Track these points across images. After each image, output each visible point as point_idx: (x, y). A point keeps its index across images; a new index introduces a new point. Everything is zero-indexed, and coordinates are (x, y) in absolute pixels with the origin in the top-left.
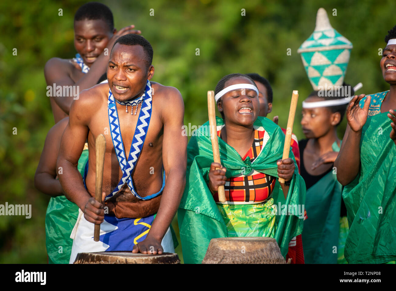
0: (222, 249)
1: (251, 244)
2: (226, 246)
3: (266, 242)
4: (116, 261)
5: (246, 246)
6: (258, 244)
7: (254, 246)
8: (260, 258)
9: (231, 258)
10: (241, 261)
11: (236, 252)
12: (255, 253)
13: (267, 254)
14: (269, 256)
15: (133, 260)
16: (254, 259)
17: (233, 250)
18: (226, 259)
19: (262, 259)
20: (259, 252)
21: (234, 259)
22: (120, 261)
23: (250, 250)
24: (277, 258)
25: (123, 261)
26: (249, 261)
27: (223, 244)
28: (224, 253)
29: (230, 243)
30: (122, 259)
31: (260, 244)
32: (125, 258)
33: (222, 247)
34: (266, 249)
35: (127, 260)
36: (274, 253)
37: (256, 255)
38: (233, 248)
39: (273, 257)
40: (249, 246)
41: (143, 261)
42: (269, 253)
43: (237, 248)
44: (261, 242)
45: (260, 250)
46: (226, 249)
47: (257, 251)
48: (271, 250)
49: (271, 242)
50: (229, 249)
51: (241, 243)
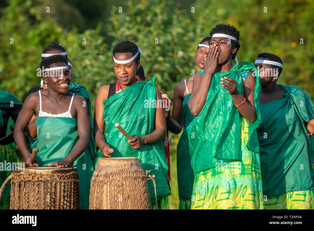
0: (101, 165)
1: (118, 162)
2: (104, 163)
3: (128, 160)
4: (29, 172)
5: (115, 163)
6: (123, 162)
7: (119, 163)
8: (123, 170)
9: (105, 170)
10: (111, 172)
11: (109, 166)
12: (120, 167)
13: (128, 168)
14: (130, 169)
15: (39, 171)
16: (119, 171)
17: (107, 165)
18: (103, 171)
19: (124, 171)
20: (123, 166)
21: (107, 171)
22: (32, 172)
23: (117, 165)
24: (135, 170)
25: (33, 172)
26: (115, 172)
27: (102, 162)
28: (102, 167)
29: (106, 161)
30: (33, 171)
31: (124, 161)
32: (35, 170)
33: (102, 164)
34: (128, 164)
35: (36, 172)
36: (133, 167)
37: (121, 168)
38: (107, 164)
39: (132, 170)
40: (117, 163)
41: (45, 172)
42: (129, 167)
43: (110, 164)
44: (125, 160)
45: (123, 165)
46: (104, 165)
47: (121, 166)
48: (132, 165)
49: (132, 160)
50: (105, 165)
51: (112, 161)
